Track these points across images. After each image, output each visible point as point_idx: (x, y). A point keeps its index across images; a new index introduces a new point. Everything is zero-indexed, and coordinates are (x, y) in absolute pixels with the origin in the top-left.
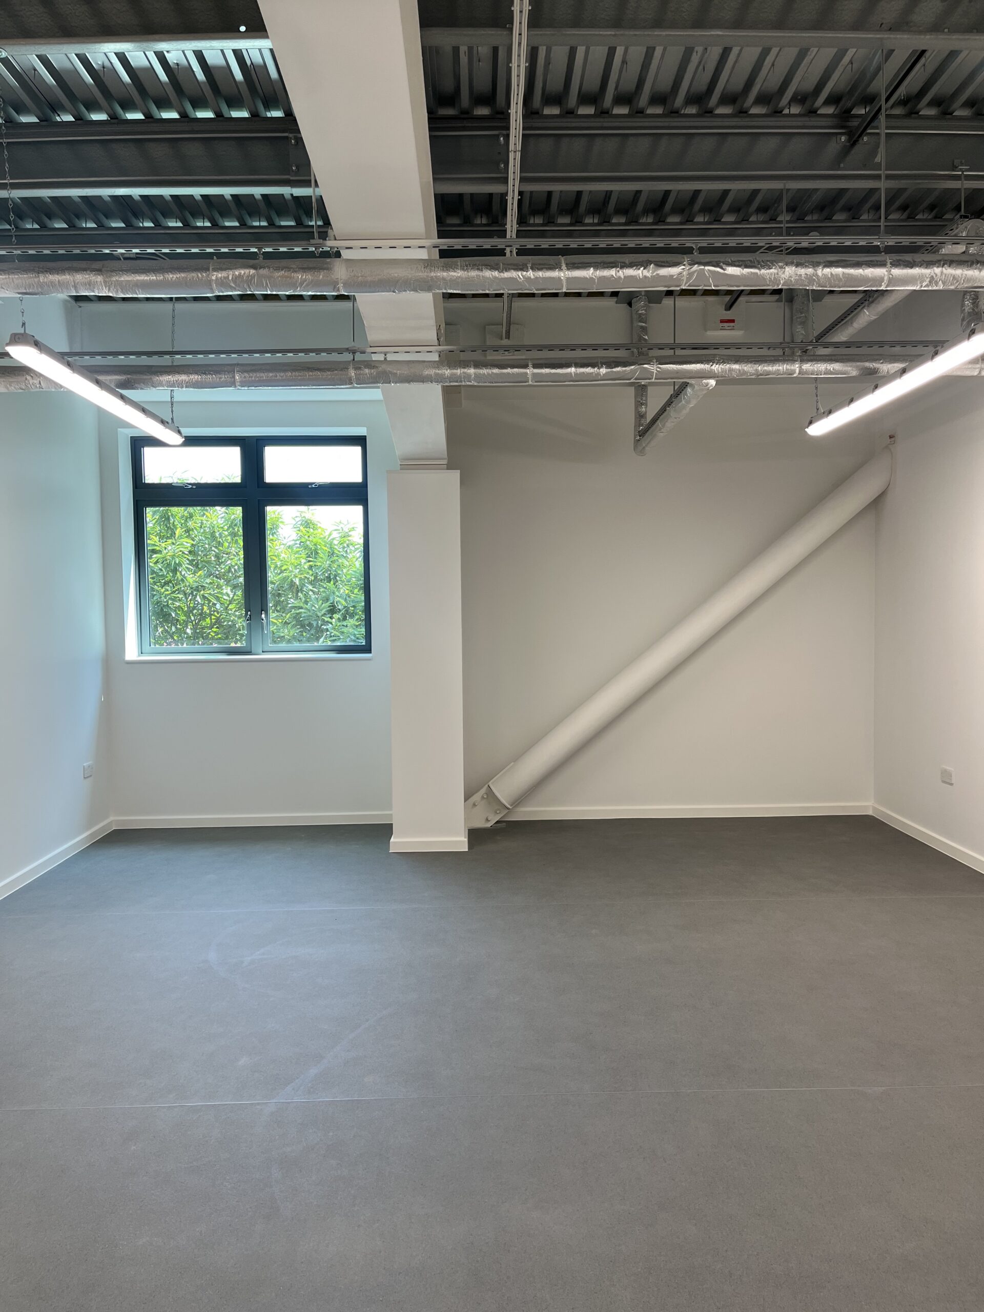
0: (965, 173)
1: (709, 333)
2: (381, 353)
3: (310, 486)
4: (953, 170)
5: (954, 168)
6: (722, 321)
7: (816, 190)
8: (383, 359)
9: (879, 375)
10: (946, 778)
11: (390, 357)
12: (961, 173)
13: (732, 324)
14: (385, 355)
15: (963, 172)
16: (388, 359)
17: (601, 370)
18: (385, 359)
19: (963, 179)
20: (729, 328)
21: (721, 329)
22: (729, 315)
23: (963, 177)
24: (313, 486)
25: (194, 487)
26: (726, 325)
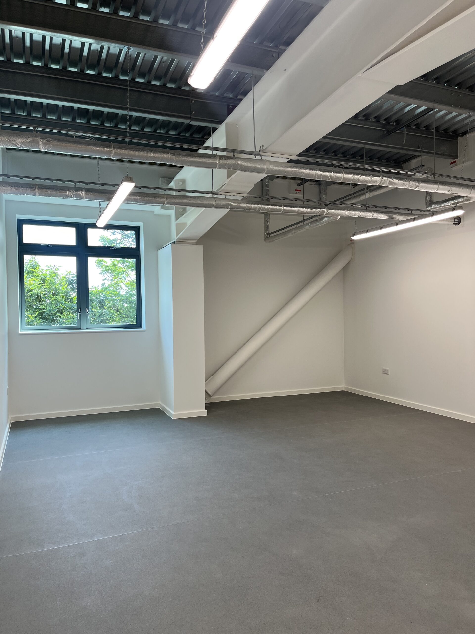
0: (423, 150)
1: (291, 195)
2: (224, 195)
3: (111, 249)
4: (418, 149)
5: (419, 148)
6: (296, 190)
7: (330, 143)
8: (225, 198)
9: (396, 219)
10: (386, 372)
11: (228, 197)
12: (421, 150)
13: (300, 192)
14: (226, 196)
15: (422, 150)
16: (227, 198)
17: (308, 210)
18: (226, 198)
19: (422, 152)
20: (299, 193)
21: (296, 194)
22: (299, 188)
23: (422, 151)
24: (113, 248)
25: (52, 246)
26: (298, 192)
